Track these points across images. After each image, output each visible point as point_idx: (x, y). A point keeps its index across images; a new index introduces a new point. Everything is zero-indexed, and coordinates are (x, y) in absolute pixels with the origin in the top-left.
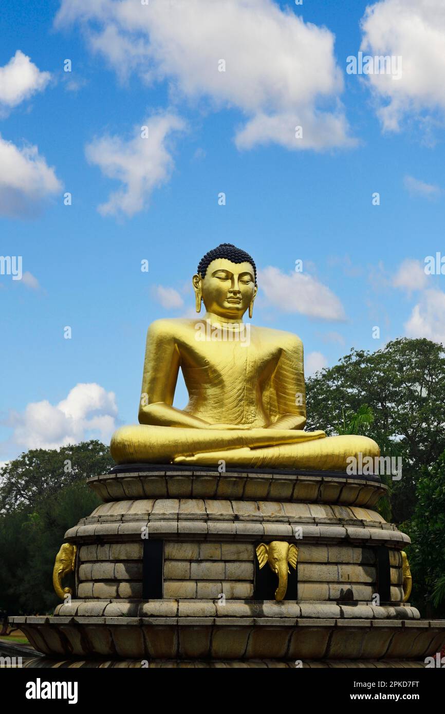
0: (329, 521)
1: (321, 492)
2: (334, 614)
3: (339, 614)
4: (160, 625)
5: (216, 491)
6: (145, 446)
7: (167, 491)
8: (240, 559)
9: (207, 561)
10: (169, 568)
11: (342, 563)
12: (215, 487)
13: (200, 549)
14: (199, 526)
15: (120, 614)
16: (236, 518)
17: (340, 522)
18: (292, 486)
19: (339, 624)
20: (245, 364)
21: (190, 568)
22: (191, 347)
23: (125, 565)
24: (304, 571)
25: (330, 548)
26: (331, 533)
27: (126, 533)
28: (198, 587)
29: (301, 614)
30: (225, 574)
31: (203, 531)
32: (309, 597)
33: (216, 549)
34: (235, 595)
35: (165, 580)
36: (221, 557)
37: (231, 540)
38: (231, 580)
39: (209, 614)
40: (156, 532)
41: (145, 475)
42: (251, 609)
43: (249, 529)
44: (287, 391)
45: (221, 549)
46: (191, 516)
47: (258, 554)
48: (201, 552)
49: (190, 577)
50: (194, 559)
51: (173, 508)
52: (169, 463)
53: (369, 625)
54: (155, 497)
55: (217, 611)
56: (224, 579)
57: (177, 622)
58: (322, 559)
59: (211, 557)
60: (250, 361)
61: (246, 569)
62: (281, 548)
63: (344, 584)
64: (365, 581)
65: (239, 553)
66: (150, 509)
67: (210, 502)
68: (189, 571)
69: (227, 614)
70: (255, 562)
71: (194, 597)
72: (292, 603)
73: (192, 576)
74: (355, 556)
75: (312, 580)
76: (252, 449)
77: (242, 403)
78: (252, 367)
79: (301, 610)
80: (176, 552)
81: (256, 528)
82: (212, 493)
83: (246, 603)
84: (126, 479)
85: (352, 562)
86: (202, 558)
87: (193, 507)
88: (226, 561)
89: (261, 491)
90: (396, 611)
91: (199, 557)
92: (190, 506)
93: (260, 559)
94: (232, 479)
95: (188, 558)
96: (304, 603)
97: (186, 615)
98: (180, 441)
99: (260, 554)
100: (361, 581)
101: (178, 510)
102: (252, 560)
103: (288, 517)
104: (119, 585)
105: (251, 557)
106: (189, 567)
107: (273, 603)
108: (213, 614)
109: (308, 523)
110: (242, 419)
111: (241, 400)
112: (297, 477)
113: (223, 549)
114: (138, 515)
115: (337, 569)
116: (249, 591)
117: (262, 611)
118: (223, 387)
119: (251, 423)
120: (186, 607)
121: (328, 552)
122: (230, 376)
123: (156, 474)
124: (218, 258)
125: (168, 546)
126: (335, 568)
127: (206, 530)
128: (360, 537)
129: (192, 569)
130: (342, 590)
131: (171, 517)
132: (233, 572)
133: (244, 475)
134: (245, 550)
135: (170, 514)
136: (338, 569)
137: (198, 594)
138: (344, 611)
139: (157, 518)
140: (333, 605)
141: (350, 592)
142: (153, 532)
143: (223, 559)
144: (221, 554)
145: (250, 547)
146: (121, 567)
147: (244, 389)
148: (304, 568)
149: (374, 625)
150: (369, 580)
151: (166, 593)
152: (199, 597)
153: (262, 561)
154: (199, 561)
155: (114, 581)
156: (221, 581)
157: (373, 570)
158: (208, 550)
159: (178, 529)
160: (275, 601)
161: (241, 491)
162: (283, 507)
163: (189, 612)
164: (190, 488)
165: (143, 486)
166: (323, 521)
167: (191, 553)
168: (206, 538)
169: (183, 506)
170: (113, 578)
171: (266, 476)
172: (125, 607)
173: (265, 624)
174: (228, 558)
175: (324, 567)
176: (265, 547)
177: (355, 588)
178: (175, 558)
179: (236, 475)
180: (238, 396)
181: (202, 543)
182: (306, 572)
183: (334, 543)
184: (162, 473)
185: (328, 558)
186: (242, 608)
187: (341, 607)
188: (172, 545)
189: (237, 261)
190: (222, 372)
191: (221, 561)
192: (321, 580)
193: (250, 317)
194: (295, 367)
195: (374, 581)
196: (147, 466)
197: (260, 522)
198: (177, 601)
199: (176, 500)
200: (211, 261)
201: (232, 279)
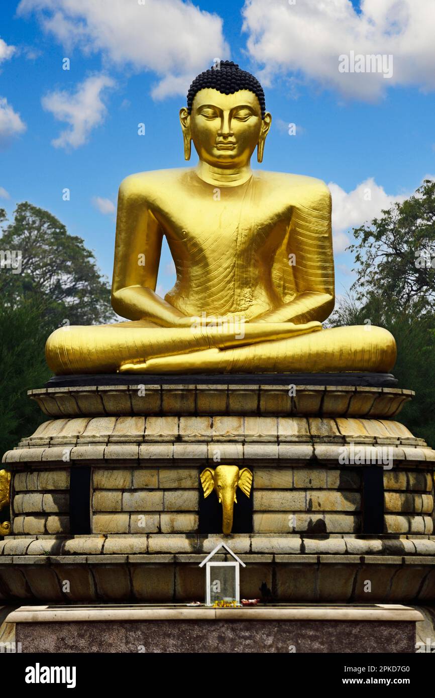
0: (297, 440)
1: (295, 403)
2: (293, 549)
3: (299, 549)
4: (67, 563)
5: (161, 405)
6: (81, 353)
7: (104, 408)
8: (182, 487)
9: (142, 489)
10: (98, 499)
11: (312, 489)
12: (159, 402)
13: (133, 476)
14: (130, 450)
15: (42, 552)
16: (179, 439)
17: (312, 440)
18: (256, 397)
19: (277, 561)
20: (235, 234)
21: (122, 499)
22: (167, 213)
23: (53, 497)
24: (260, 499)
25: (295, 472)
26: (293, 454)
27: (49, 459)
28: (131, 520)
29: (251, 550)
30: (164, 505)
31: (133, 456)
32: (268, 529)
33: (153, 476)
34: (176, 529)
35: (95, 513)
36: (159, 485)
37: (170, 465)
38: (172, 512)
39: (138, 551)
40: (80, 458)
41: (75, 390)
42: (191, 544)
43: (189, 453)
44: (304, 262)
45: (158, 476)
46: (123, 438)
47: (202, 481)
48: (134, 480)
49: (122, 508)
50: (127, 488)
51: (107, 428)
52: (115, 372)
53: (316, 561)
54: (89, 415)
55: (147, 548)
56: (162, 510)
57: (87, 559)
58: (285, 485)
59: (146, 485)
60: (242, 229)
61: (190, 498)
62: (228, 473)
63: (315, 514)
64: (343, 510)
65: (180, 480)
66: (82, 430)
67: (153, 420)
68: (120, 502)
69: (159, 550)
70: (200, 490)
71: (127, 531)
72: (244, 537)
73: (124, 508)
74: (329, 479)
75: (272, 509)
76: (222, 349)
77: (231, 285)
78: (246, 236)
79: (251, 545)
80: (105, 480)
81: (199, 450)
82: (157, 409)
83: (187, 537)
84: (57, 395)
85: (325, 487)
86: (135, 486)
87: (131, 427)
88: (165, 490)
89: (218, 404)
90: (384, 545)
91: (132, 485)
92: (128, 425)
93: (205, 486)
94: (177, 392)
95: (120, 487)
96: (258, 537)
97: (112, 553)
98: (126, 345)
99: (205, 481)
100: (339, 510)
101: (112, 431)
102: (197, 487)
103: (244, 436)
104: (47, 518)
105: (196, 484)
106: (120, 497)
107: (220, 537)
108: (142, 551)
109: (269, 442)
110: (231, 306)
111: (229, 282)
112: (260, 387)
113: (160, 476)
114: (66, 437)
115: (304, 496)
116: (193, 524)
117: (202, 546)
118: (207, 265)
119: (244, 310)
120: (114, 543)
121: (293, 476)
122: (213, 251)
123: (88, 390)
124: (204, 88)
125: (96, 473)
126: (303, 494)
127: (136, 455)
128: (332, 458)
129: (124, 499)
130: (311, 521)
131: (101, 439)
132: (173, 502)
133: (192, 387)
134: (187, 476)
135: (101, 436)
136: (306, 496)
137: (131, 528)
138: (306, 545)
139: (86, 441)
140: (295, 539)
141: (321, 523)
142: (78, 458)
143: (161, 487)
144: (159, 481)
145: (194, 473)
146: (49, 497)
147: (234, 266)
148: (262, 495)
149: (321, 562)
150: (351, 507)
151: (95, 528)
152: (132, 532)
153: (208, 489)
154: (133, 491)
155: (42, 514)
156: (160, 513)
157: (358, 496)
158: (142, 477)
159: (104, 454)
160: (222, 534)
161: (193, 406)
162: (244, 423)
163: (115, 549)
164: (129, 404)
165: (77, 403)
166: (288, 439)
167: (122, 481)
168: (139, 464)
169: (119, 426)
170: (41, 511)
171: (220, 387)
172: (48, 543)
173: (187, 561)
174: (167, 486)
175: (288, 495)
176: (211, 472)
177: (328, 518)
178: (104, 488)
179: (181, 387)
180: (226, 277)
181: (136, 469)
182: (264, 500)
183: (301, 465)
184: (94, 388)
185: (293, 483)
186: (181, 543)
187: (303, 541)
188: (101, 472)
189: (227, 91)
190: (204, 247)
191: (159, 489)
192: (284, 509)
193: (259, 161)
194: (314, 230)
195: (358, 510)
196: (84, 377)
197: (207, 442)
198: (106, 537)
199: (113, 419)
200: (196, 92)
201: (222, 116)
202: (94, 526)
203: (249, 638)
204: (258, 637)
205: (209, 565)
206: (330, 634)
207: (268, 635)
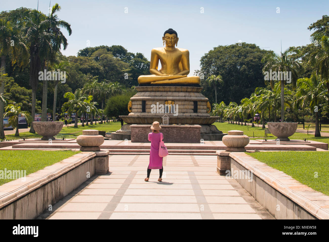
1: (182, 89)
4: (141, 117)
5: (158, 90)
6: (144, 80)
7: (148, 90)
10: (147, 106)
11: (185, 105)
13: (153, 102)
16: (161, 96)
17: (185, 96)
19: (178, 117)
20: (172, 59)
25: (182, 102)
27: (138, 99)
35: (146, 109)
39: (154, 115)
40: (144, 99)
41: (143, 87)
43: (163, 98)
49: (151, 108)
52: (150, 84)
53: (185, 117)
54: (145, 91)
55: (156, 115)
62: (170, 102)
63: (185, 109)
65: (161, 103)
66: (144, 94)
76: (169, 80)
81: (165, 98)
84: (140, 88)
92: (152, 93)
97: (149, 116)
103: (173, 95)
105: (164, 104)
110: (171, 72)
111: (171, 68)
114: (141, 95)
115: (183, 106)
122: (168, 62)
123: (145, 87)
125: (147, 102)
127: (154, 99)
128: (188, 99)
131: (148, 96)
139: (145, 96)
141: (186, 111)
146: (138, 106)
147: (172, 65)
155: (137, 109)
157: (193, 106)
159: (148, 98)
162: (173, 93)
164: (152, 90)
167: (151, 103)
172: (138, 114)
175: (180, 106)
176: (167, 102)
178: (148, 104)
179: (162, 86)
185: (181, 104)
190: (166, 61)
192: (180, 108)
193: (176, 46)
194: (186, 59)
195: (193, 109)
197: (166, 96)
198: (148, 113)
199: (150, 92)
200: (166, 33)
201: (170, 38)
202: (146, 111)
203: (172, 130)
204: (173, 130)
205: (163, 118)
206: (186, 130)
207: (175, 130)
